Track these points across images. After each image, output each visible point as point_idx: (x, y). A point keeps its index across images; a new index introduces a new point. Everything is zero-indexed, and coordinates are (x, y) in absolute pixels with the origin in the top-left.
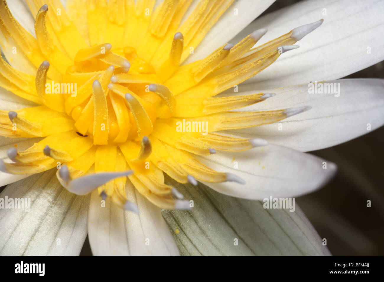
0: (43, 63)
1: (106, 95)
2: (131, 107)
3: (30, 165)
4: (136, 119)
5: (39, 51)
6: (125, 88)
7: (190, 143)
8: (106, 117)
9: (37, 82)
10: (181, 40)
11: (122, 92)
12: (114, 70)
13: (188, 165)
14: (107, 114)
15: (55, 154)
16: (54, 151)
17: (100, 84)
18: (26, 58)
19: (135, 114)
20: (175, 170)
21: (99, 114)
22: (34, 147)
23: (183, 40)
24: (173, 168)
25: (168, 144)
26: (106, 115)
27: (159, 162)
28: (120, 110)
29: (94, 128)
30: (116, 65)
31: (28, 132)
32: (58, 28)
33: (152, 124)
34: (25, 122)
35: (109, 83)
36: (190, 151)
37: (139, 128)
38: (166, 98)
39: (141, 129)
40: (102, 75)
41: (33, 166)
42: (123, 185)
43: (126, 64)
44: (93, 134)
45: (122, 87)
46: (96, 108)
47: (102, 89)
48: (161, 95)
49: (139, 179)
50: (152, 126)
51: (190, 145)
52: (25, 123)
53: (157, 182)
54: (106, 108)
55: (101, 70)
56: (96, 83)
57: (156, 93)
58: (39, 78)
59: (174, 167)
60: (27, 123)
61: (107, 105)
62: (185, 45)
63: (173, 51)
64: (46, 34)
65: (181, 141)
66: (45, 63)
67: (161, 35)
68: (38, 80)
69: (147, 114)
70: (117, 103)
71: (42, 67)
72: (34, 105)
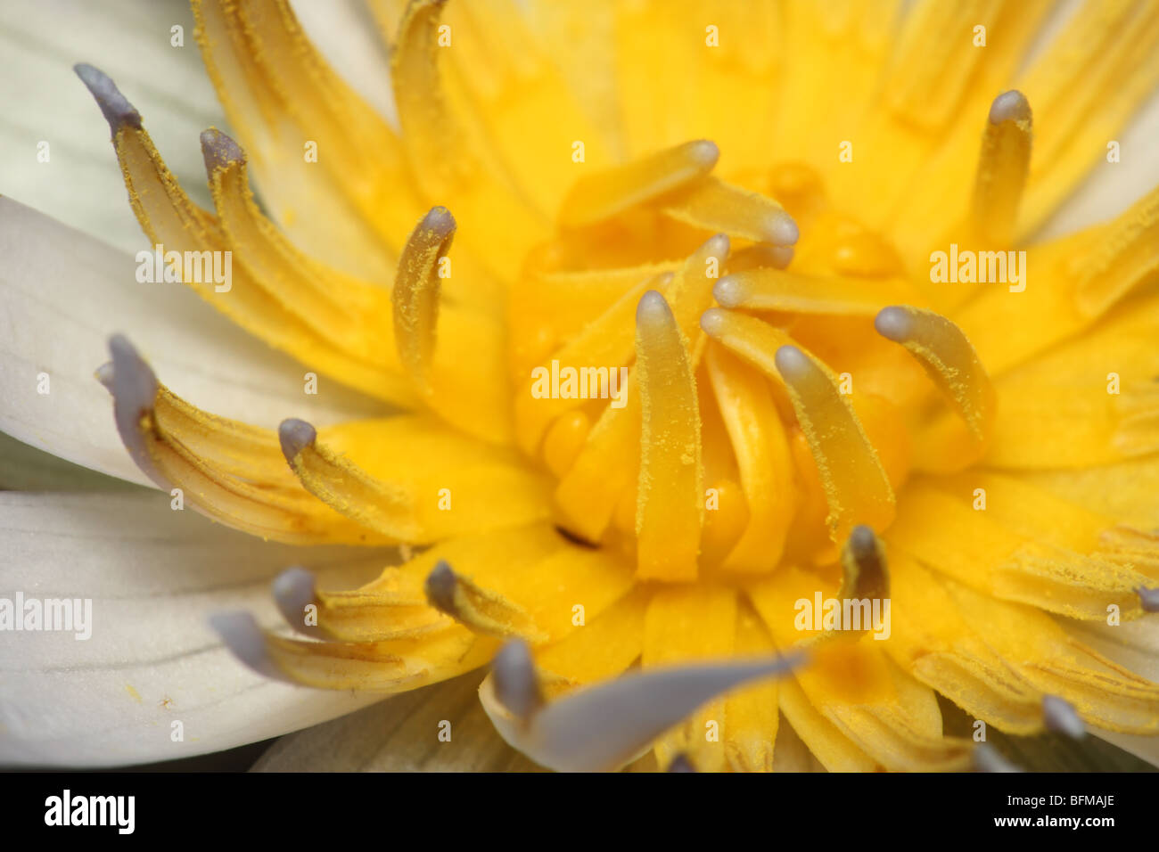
0: (426, 220)
1: (693, 360)
2: (799, 407)
3: (366, 654)
4: (824, 460)
5: (408, 180)
6: (777, 330)
7: (1057, 573)
8: (693, 454)
9: (401, 301)
10: (1022, 125)
11: (759, 348)
12: (730, 256)
13: (1048, 666)
14: (695, 440)
15: (475, 604)
16: (471, 591)
17: (667, 310)
18: (354, 210)
19: (818, 437)
20: (990, 682)
21: (663, 441)
22: (385, 582)
23: (1030, 124)
24: (981, 674)
25: (960, 583)
26: (695, 446)
27: (920, 654)
28: (755, 430)
29: (639, 501)
30: (740, 234)
31: (357, 514)
32: (488, 86)
33: (890, 490)
34: (346, 471)
35: (706, 309)
36: (1054, 608)
37: (834, 503)
38: (951, 372)
39: (842, 509)
40: (675, 277)
41: (378, 661)
42: (766, 749)
43: (783, 228)
44: (638, 530)
45: (764, 325)
46: (648, 412)
47: (679, 330)
48: (932, 357)
49: (834, 721)
50: (892, 495)
51: (1056, 578)
52: (346, 474)
53: (910, 731)
54: (694, 416)
55: (673, 259)
56: (653, 306)
57: (910, 345)
58: (410, 284)
59: (987, 671)
60: (355, 478)
61: (696, 403)
62: (1038, 156)
63: (987, 177)
64: (439, 104)
65: (1014, 566)
66: (437, 217)
67: (935, 115)
68: (402, 293)
69: (868, 441)
70: (738, 401)
71: (421, 233)
72: (380, 409)
